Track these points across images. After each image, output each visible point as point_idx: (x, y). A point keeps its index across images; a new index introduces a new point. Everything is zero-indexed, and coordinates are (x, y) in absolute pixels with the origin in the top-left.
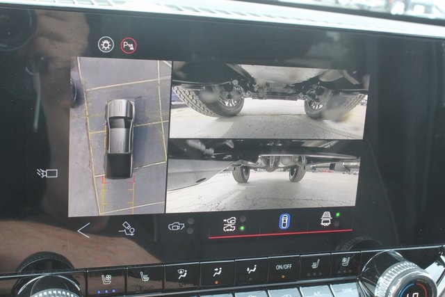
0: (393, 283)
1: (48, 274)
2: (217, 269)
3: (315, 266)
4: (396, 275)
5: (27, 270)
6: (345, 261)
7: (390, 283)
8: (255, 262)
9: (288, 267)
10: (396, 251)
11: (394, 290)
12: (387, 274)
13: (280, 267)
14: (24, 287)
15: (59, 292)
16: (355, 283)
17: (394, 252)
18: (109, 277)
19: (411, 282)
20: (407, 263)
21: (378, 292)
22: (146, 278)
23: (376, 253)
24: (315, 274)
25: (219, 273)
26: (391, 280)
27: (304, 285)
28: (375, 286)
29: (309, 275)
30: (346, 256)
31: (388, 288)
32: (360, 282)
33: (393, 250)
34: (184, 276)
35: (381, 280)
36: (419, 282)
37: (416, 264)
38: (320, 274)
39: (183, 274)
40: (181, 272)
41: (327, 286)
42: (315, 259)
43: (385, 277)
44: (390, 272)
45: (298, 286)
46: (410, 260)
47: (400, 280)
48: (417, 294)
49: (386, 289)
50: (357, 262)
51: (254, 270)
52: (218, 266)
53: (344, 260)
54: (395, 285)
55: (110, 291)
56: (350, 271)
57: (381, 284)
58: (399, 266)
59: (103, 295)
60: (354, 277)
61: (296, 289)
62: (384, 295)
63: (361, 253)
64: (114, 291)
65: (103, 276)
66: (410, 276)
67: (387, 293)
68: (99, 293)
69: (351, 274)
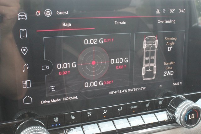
0: (183, 110)
2: (104, 111)
3: (147, 106)
4: (184, 107)
6: (161, 102)
7: (181, 111)
8: (121, 106)
9: (136, 107)
10: (183, 96)
11: (184, 113)
12: (180, 107)
13: (132, 107)
15: (36, 127)
16: (165, 112)
18: (57, 119)
19: (191, 110)
20: (188, 101)
21: (177, 115)
22: (73, 118)
24: (148, 109)
25: (106, 112)
26: (182, 109)
28: (175, 112)
29: (145, 110)
30: (161, 100)
31: (181, 113)
32: (168, 111)
33: (181, 95)
34: (90, 115)
36: (194, 109)
37: (192, 101)
38: (150, 109)
40: (89, 113)
41: (153, 114)
42: (147, 103)
43: (179, 108)
44: (181, 105)
46: (189, 99)
47: (186, 109)
48: (194, 114)
49: (181, 112)
50: (166, 102)
51: (121, 110)
52: (105, 109)
55: (58, 125)
56: (163, 106)
57: (177, 111)
58: (185, 103)
59: (55, 127)
60: (165, 109)
61: (140, 116)
62: (179, 116)
63: (167, 98)
64: (59, 124)
65: (54, 118)
66: (190, 107)
67: (181, 115)
68: (53, 126)
69: (163, 108)
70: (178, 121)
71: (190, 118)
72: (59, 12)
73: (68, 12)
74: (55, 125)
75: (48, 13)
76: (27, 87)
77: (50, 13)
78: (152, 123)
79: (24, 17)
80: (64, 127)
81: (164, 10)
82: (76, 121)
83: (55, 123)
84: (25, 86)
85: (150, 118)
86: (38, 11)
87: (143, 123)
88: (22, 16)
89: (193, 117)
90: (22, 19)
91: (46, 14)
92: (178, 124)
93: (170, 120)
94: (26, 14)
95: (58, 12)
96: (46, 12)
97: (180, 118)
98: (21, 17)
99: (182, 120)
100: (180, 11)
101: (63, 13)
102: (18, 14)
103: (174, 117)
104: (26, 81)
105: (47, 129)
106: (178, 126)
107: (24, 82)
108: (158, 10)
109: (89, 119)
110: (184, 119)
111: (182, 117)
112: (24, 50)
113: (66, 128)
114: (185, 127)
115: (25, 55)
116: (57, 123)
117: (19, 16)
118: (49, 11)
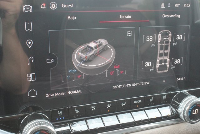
0: (187, 106)
2: (108, 105)
3: (151, 100)
4: (188, 102)
6: (164, 97)
8: (125, 100)
9: (139, 102)
10: (187, 91)
11: (187, 108)
12: (183, 102)
13: (136, 102)
15: (41, 120)
16: (169, 107)
17: (185, 91)
18: (61, 112)
19: (194, 105)
21: (180, 110)
22: (77, 111)
24: (151, 104)
25: (109, 107)
26: (186, 104)
28: (178, 107)
29: (149, 104)
30: (165, 95)
32: (171, 106)
34: (94, 109)
35: (181, 104)
36: (198, 104)
37: (196, 96)
38: (154, 104)
39: (94, 108)
40: (93, 107)
41: (157, 109)
42: (151, 97)
43: (183, 103)
44: (185, 101)
46: (193, 95)
47: (190, 104)
48: (197, 109)
49: (184, 107)
50: (169, 97)
51: (125, 104)
52: (109, 103)
55: (62, 118)
56: (167, 101)
57: (181, 106)
58: (188, 98)
59: (59, 120)
60: (168, 104)
61: (143, 111)
62: (183, 111)
63: (171, 93)
64: (64, 118)
65: (58, 112)
66: (193, 102)
67: (184, 110)
68: (57, 119)
69: (167, 103)
70: (181, 116)
71: (193, 114)
72: (65, 5)
73: (73, 5)
74: (59, 119)
75: (53, 6)
76: (31, 80)
77: (55, 6)
78: (156, 118)
79: (29, 9)
80: (69, 120)
81: (169, 5)
82: (80, 115)
83: (59, 117)
84: (29, 79)
85: (153, 113)
86: (43, 4)
87: (147, 118)
88: (28, 8)
90: (28, 11)
91: (51, 7)
92: (181, 119)
93: (173, 115)
94: (31, 7)
95: (63, 5)
96: (51, 5)
97: (184, 113)
98: (26, 10)
99: (186, 115)
100: (185, 6)
101: (68, 6)
102: (24, 7)
103: (177, 112)
104: (31, 75)
105: (51, 122)
106: (181, 121)
107: (29, 75)
108: (163, 4)
109: (93, 113)
110: (187, 115)
111: (185, 112)
112: (30, 43)
113: (70, 121)
114: (189, 122)
115: (30, 48)
116: (61, 116)
117: (24, 9)
118: (55, 4)
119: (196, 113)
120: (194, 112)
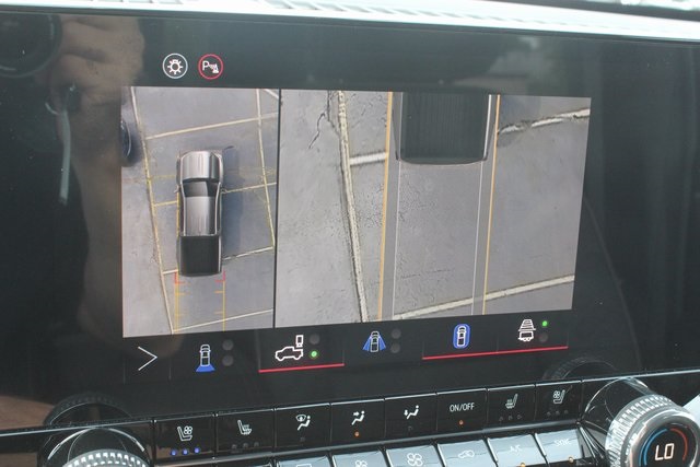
0: (634, 429)
1: (93, 427)
2: (357, 414)
3: (510, 405)
4: (639, 416)
5: (62, 421)
6: (558, 396)
7: (628, 429)
8: (416, 401)
9: (468, 407)
10: (640, 379)
11: (635, 440)
12: (624, 416)
13: (456, 408)
14: (57, 447)
15: (113, 455)
16: (573, 431)
17: (634, 380)
18: (189, 430)
19: (659, 430)
20: (656, 397)
21: (611, 444)
22: (246, 430)
23: (606, 382)
24: (510, 418)
25: (360, 420)
26: (631, 424)
27: (493, 435)
28: (606, 434)
29: (501, 419)
30: (559, 388)
31: (627, 437)
32: (582, 429)
33: (632, 377)
34: (307, 425)
35: (615, 425)
36: (676, 427)
37: (669, 397)
38: (519, 417)
39: (304, 422)
40: (301, 419)
41: (530, 436)
42: (510, 394)
43: (621, 420)
44: (628, 411)
45: (484, 437)
46: (660, 393)
47: (645, 424)
48: (672, 445)
49: (626, 434)
50: (576, 397)
51: (415, 414)
52: (358, 408)
53: (557, 394)
54: (636, 432)
55: (191, 452)
56: (566, 412)
57: (614, 431)
58: (642, 402)
59: (180, 458)
60: (573, 421)
61: (481, 441)
62: (620, 448)
63: (583, 383)
64: (197, 451)
65: (179, 428)
66: (661, 417)
67: (626, 444)
68: (174, 453)
69: (568, 416)
70: (615, 464)
71: (657, 459)
74: (179, 453)
78: (523, 466)
82: (257, 444)
83: (180, 445)
85: (516, 451)
89: (669, 454)
93: (590, 459)
97: (624, 457)
99: (629, 462)
103: (602, 450)
109: (302, 439)
111: (628, 452)
113: (219, 463)
116: (190, 445)
119: (666, 458)
120: (661, 455)
